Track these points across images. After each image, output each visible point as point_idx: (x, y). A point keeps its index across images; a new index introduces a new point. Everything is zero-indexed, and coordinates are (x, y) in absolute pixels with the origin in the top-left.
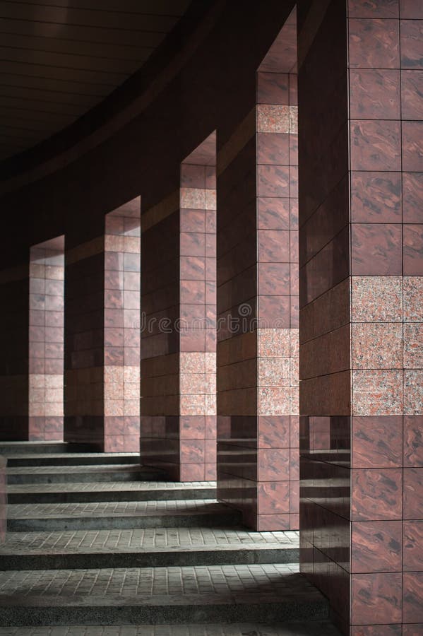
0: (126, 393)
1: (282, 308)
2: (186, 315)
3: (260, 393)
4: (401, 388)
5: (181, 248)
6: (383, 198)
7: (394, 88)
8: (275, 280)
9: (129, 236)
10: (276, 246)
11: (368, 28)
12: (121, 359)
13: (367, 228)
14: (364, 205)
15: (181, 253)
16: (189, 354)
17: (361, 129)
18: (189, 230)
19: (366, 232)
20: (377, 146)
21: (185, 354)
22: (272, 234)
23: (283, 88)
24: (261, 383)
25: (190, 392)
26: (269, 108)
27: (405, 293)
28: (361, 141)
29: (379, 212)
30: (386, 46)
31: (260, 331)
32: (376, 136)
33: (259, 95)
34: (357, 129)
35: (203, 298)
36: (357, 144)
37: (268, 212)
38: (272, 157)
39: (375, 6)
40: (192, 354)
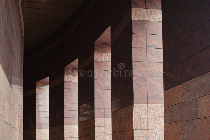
0: (43, 137)
1: (102, 112)
2: (66, 114)
3: (96, 137)
4: (147, 135)
5: (65, 93)
6: (142, 83)
7: (145, 53)
8: (100, 104)
9: (44, 89)
10: (100, 94)
11: (138, 36)
12: (41, 127)
13: (138, 91)
14: (137, 85)
15: (65, 95)
16: (67, 125)
17: (136, 64)
18: (67, 88)
19: (138, 92)
20: (140, 69)
21: (66, 125)
22: (99, 90)
23: (102, 47)
24: (96, 134)
25: (67, 137)
26: (98, 53)
27: (148, 109)
28: (136, 68)
29: (141, 87)
30: (143, 41)
31: (95, 119)
32: (140, 66)
33: (95, 49)
34: (135, 64)
35: (71, 109)
36: (135, 68)
37: (98, 84)
38: (99, 68)
39: (140, 30)
40: (68, 125)
